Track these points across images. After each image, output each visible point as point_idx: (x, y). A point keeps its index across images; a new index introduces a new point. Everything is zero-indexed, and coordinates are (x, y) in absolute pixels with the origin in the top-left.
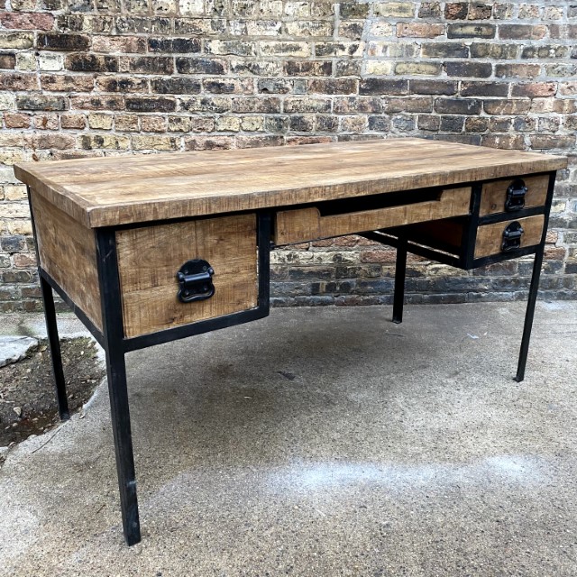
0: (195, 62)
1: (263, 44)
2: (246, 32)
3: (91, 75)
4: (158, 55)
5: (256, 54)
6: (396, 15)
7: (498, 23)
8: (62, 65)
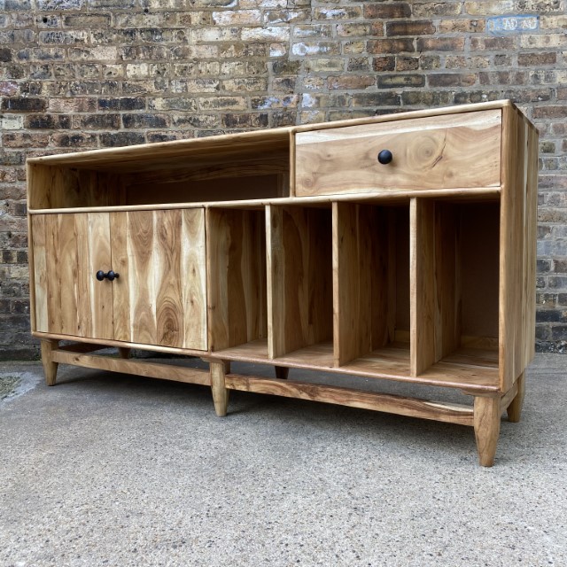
0: (140, 117)
1: (202, 100)
2: (187, 90)
3: (47, 132)
4: (107, 112)
5: (196, 109)
6: (326, 69)
7: (426, 73)
8: (22, 125)
